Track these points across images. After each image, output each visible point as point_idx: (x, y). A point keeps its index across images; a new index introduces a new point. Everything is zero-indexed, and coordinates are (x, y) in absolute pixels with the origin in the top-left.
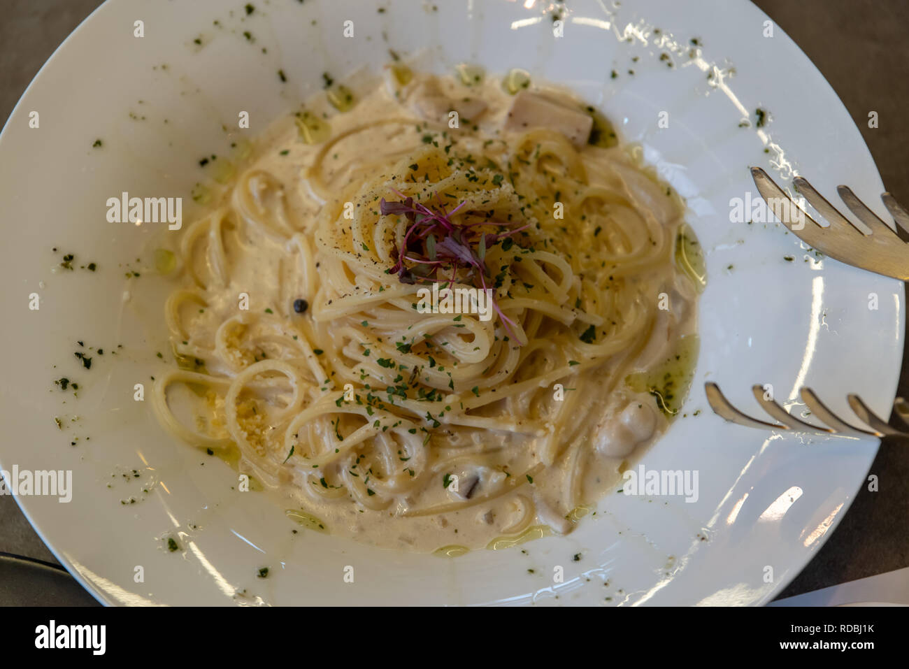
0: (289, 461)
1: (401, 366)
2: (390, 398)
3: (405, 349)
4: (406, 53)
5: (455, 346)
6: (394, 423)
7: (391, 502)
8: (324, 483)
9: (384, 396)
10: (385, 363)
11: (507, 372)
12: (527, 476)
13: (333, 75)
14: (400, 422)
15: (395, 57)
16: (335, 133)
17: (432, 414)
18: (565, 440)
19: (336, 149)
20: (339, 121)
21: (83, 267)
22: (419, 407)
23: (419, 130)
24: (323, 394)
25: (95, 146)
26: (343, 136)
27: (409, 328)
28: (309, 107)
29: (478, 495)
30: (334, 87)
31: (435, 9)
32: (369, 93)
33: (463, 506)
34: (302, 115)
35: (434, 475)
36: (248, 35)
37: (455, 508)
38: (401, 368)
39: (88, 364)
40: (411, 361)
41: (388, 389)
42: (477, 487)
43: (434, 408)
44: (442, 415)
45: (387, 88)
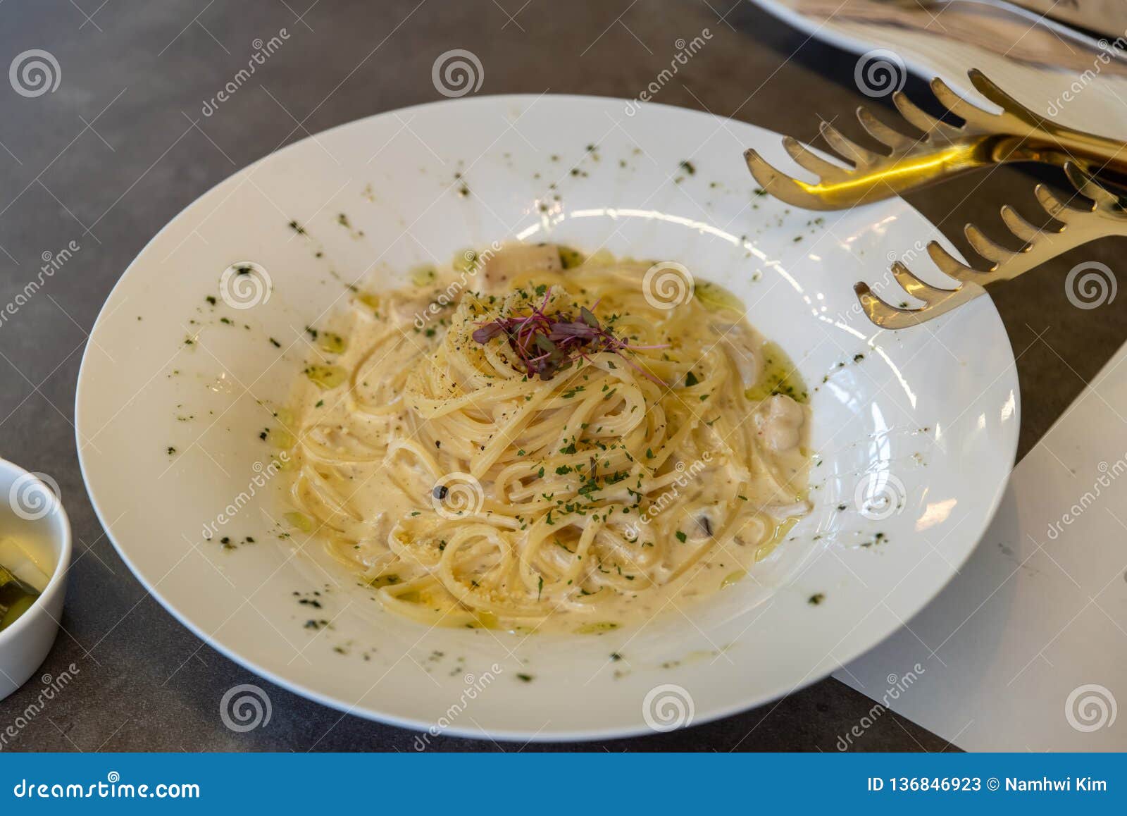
0: (543, 595)
1: (577, 466)
2: (588, 497)
3: (571, 450)
4: (360, 282)
5: (609, 426)
6: (608, 511)
7: (652, 576)
8: (585, 592)
9: (582, 500)
10: (562, 471)
11: (663, 426)
12: (739, 496)
13: (313, 326)
14: (612, 507)
15: (354, 289)
16: (350, 369)
17: (631, 488)
18: (745, 456)
19: (360, 379)
20: (346, 360)
21: (243, 543)
22: (618, 491)
23: (417, 331)
24: (526, 532)
25: (170, 453)
26: (358, 367)
27: (565, 428)
28: (311, 362)
29: (715, 529)
30: (320, 336)
31: (361, 234)
32: (351, 329)
33: (712, 544)
34: (310, 371)
35: (667, 537)
36: (225, 321)
37: (706, 550)
38: (579, 467)
39: (316, 605)
40: (583, 457)
41: (580, 492)
42: (710, 524)
43: (630, 483)
44: (639, 486)
45: (364, 316)
